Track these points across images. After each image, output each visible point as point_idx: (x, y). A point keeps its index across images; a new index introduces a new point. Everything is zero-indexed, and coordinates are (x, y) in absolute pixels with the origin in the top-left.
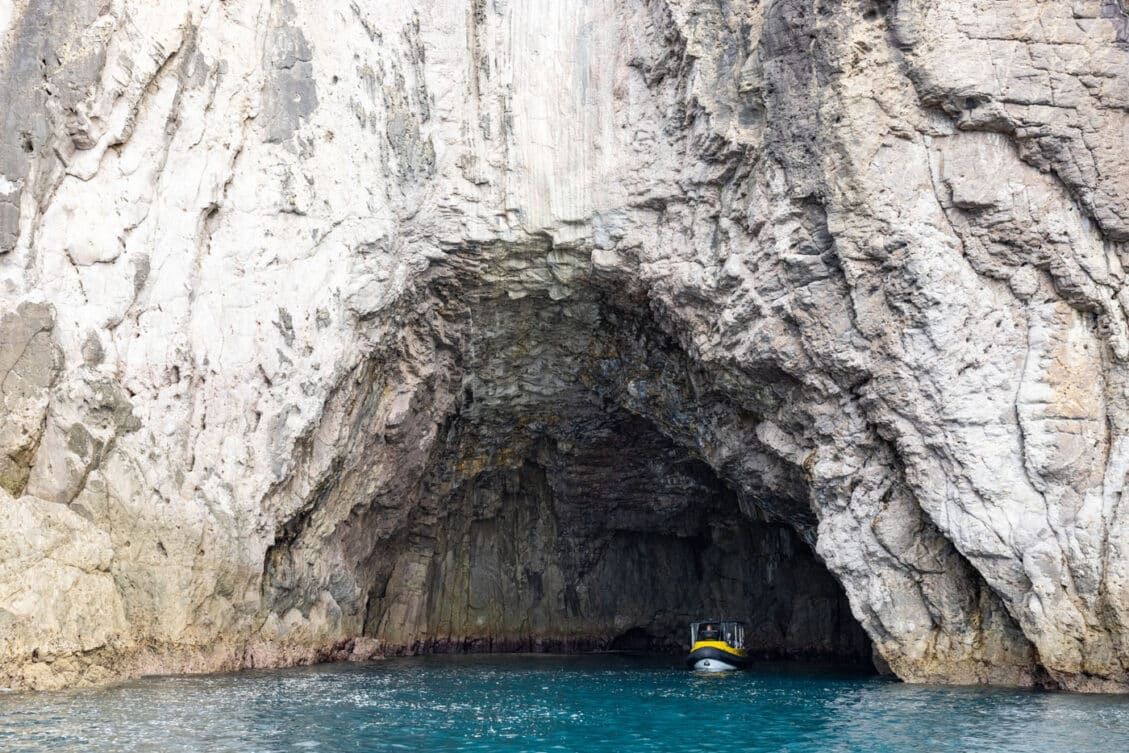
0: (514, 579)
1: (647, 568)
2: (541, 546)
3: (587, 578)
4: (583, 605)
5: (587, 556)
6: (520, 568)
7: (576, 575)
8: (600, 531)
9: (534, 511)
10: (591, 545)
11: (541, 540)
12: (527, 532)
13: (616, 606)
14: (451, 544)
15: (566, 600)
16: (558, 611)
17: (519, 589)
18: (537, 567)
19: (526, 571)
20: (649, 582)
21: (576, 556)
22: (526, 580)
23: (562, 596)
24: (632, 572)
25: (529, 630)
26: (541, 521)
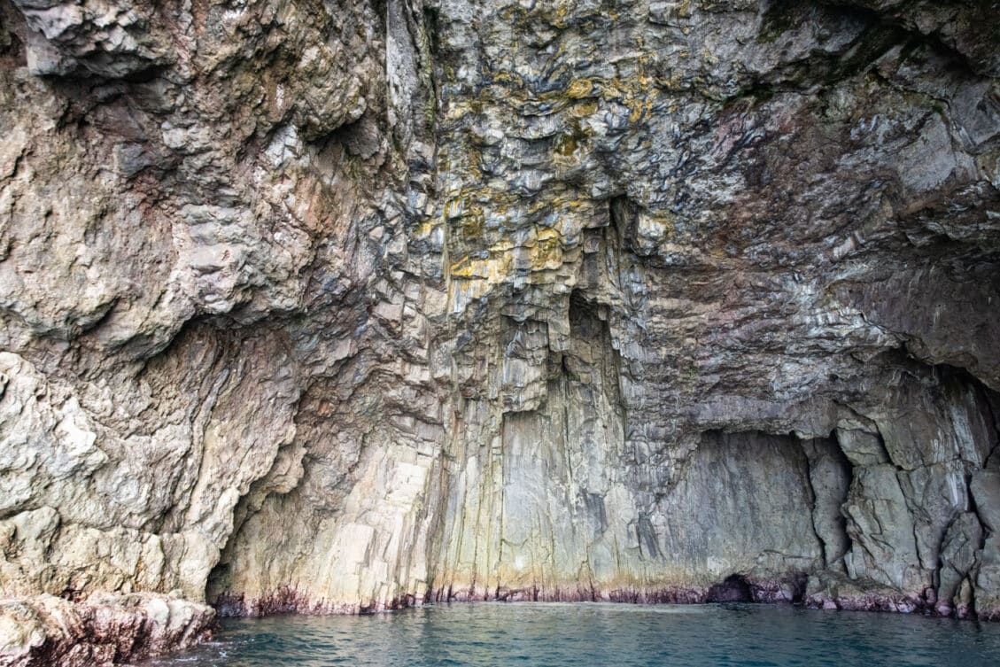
0: (566, 502)
1: (743, 491)
2: (601, 456)
3: (664, 502)
4: (662, 541)
5: (666, 469)
6: (574, 488)
7: (652, 498)
8: (690, 427)
9: (589, 406)
10: (672, 455)
11: (600, 449)
12: (582, 439)
13: (706, 543)
14: (472, 446)
15: (639, 535)
16: (630, 550)
17: (572, 516)
18: (596, 486)
19: (583, 492)
20: (748, 510)
21: (651, 472)
22: (583, 505)
23: (633, 528)
24: (724, 497)
25: (591, 577)
26: (599, 423)
